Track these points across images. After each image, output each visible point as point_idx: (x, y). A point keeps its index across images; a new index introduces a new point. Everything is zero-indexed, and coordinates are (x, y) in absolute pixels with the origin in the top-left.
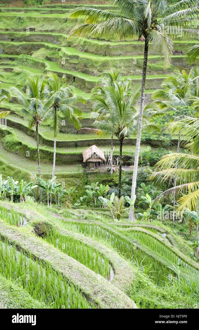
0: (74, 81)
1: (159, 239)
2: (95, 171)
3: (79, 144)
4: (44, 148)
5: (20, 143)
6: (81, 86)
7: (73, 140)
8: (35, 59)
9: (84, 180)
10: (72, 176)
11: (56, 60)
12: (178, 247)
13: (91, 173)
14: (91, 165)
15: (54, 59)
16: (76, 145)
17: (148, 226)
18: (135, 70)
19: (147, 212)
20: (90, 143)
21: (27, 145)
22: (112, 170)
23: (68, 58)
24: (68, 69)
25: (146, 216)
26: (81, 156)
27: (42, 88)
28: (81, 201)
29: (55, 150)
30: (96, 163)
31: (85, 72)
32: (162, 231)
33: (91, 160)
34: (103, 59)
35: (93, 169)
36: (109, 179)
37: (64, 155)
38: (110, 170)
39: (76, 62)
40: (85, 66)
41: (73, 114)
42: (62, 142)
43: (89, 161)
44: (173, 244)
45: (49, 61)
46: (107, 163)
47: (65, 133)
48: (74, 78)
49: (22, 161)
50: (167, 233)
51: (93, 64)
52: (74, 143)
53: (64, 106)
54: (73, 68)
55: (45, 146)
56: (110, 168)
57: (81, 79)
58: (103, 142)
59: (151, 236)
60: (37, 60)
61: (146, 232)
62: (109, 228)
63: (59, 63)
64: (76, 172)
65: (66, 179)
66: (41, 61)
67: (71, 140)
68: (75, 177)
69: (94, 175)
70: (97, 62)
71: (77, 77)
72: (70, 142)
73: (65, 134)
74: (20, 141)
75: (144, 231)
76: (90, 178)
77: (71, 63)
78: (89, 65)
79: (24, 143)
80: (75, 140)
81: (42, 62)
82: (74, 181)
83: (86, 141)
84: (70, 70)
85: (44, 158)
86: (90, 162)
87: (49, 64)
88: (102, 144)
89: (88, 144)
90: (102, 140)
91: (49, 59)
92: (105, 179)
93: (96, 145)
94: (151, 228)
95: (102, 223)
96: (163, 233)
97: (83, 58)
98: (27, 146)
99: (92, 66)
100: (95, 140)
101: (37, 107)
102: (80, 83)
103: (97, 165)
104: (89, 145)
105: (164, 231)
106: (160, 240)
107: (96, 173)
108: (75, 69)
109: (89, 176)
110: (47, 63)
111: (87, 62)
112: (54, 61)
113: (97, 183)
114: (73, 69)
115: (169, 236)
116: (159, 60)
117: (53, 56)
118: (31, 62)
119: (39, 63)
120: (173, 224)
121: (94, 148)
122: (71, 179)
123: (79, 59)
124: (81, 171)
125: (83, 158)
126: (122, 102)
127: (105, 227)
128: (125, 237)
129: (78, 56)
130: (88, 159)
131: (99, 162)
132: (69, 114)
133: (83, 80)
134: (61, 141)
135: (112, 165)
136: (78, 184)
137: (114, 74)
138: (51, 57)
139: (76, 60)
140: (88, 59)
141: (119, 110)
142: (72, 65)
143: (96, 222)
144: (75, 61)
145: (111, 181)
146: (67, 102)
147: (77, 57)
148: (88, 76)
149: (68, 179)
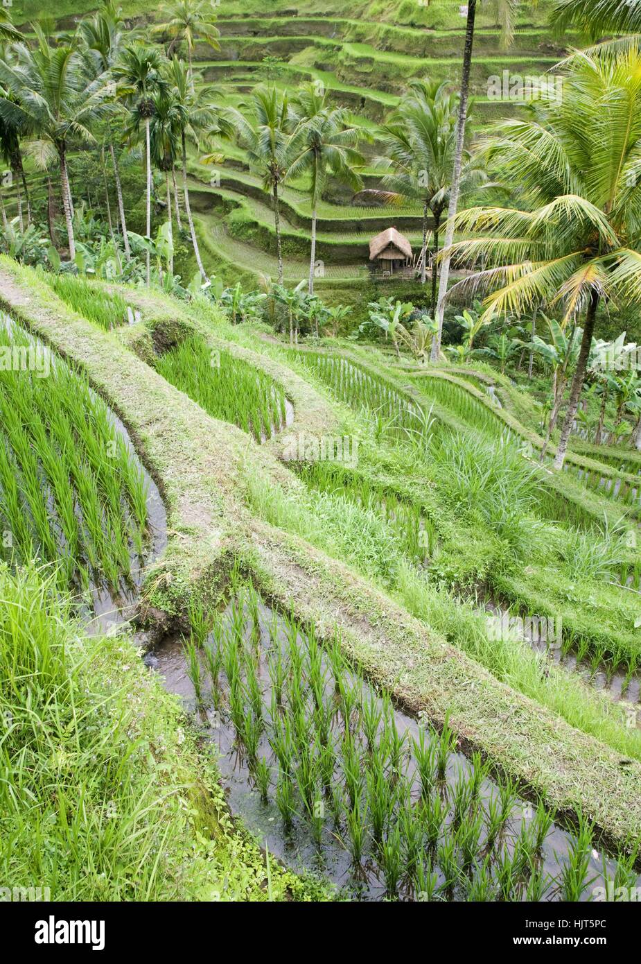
0: (363, 106)
1: (474, 393)
2: (391, 278)
3: (364, 226)
4: (299, 233)
5: (255, 224)
6: (374, 115)
7: (353, 218)
8: (292, 68)
9: (370, 293)
10: (348, 286)
11: (334, 67)
12: (513, 411)
13: (384, 281)
14: (384, 265)
15: (330, 67)
16: (358, 227)
17: (463, 372)
18: (480, 85)
19: (464, 346)
20: (385, 225)
21: (267, 226)
22: (424, 275)
23: (354, 63)
24: (352, 85)
25: (462, 353)
26: (366, 248)
27: (285, 111)
28: (360, 333)
29: (314, 237)
30: (394, 261)
31: (384, 89)
32: (489, 381)
33: (385, 256)
34: (418, 62)
35: (388, 273)
36: (419, 292)
37: (335, 246)
38: (420, 276)
39: (367, 71)
40: (385, 77)
41: (346, 163)
42: (332, 221)
43: (381, 257)
44: (506, 404)
45: (320, 72)
46: (416, 263)
47: (340, 205)
48: (363, 100)
49: (257, 257)
50: (497, 385)
51: (400, 73)
52: (355, 225)
53: (331, 148)
54: (362, 81)
55: (300, 230)
56: (420, 272)
57: (375, 102)
58: (411, 223)
59: (459, 386)
60: (297, 70)
61: (452, 380)
62: (365, 364)
63: (338, 73)
64: (355, 279)
65: (337, 291)
66: (304, 72)
67: (348, 218)
68: (353, 288)
69: (388, 285)
70: (406, 70)
71: (369, 99)
72: (347, 222)
73: (338, 207)
74: (255, 219)
75: (447, 378)
76: (382, 290)
77: (358, 73)
78: (393, 74)
79: (262, 223)
80: (356, 218)
81: (306, 72)
82: (351, 295)
83: (377, 220)
84: (357, 85)
85: (297, 252)
86: (382, 260)
87: (319, 75)
88: (408, 227)
89: (381, 225)
90: (408, 218)
91: (320, 67)
92: (410, 292)
93: (398, 229)
94: (468, 376)
95: (352, 354)
96: (490, 385)
97: (382, 63)
98: (267, 229)
99: (398, 77)
100: (395, 218)
101: (273, 145)
102: (372, 110)
103: (397, 266)
104: (383, 229)
105: (492, 382)
106: (477, 395)
107: (393, 281)
108: (367, 84)
109: (380, 287)
110: (315, 74)
111: (388, 69)
112: (329, 71)
113: (392, 299)
114: (362, 84)
115: (500, 390)
116: (528, 67)
117: (327, 61)
118: (287, 73)
119: (301, 74)
120: (528, 379)
121: (392, 234)
122: (346, 292)
123: (375, 64)
124: (365, 276)
125: (369, 252)
126: (439, 139)
127: (358, 361)
128: (392, 380)
129: (373, 59)
130: (379, 254)
131: (401, 260)
132: (339, 162)
133: (379, 103)
134: (330, 219)
135: (425, 268)
136: (358, 301)
137: (432, 85)
138: (324, 62)
139: (368, 65)
140: (390, 64)
141: (432, 154)
142: (360, 77)
143: (342, 352)
144: (366, 68)
145: (421, 297)
146: (337, 140)
147: (370, 61)
148: (389, 96)
149: (340, 291)
